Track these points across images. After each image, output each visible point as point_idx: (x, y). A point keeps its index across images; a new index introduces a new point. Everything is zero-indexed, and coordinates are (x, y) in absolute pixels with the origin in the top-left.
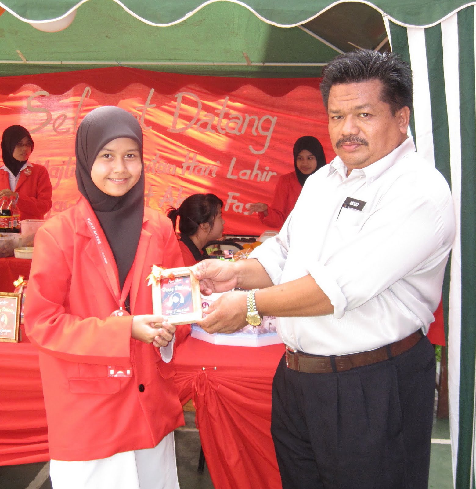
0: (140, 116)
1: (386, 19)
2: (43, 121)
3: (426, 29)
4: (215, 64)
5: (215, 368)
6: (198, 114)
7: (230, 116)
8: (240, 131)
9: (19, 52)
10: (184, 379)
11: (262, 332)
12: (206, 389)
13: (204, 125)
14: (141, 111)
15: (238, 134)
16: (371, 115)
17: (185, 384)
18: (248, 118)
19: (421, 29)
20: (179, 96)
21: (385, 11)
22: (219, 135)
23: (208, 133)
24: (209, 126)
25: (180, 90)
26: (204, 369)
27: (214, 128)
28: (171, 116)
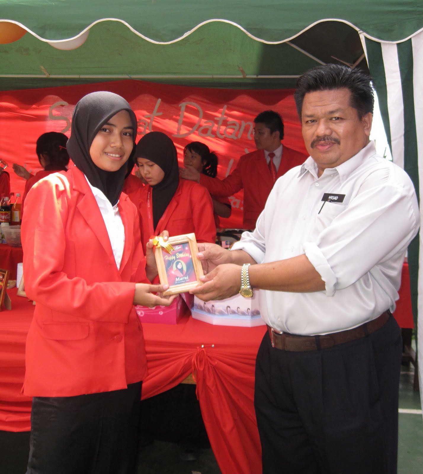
0: (148, 123)
1: (362, 36)
2: (63, 128)
3: (398, 45)
4: (215, 76)
5: (213, 346)
6: (200, 121)
7: (228, 123)
8: (236, 136)
9: (42, 67)
10: (186, 356)
11: (255, 314)
12: (205, 365)
13: (205, 131)
14: (149, 118)
15: (235, 138)
16: (342, 119)
17: (186, 360)
18: (244, 124)
19: (393, 44)
20: (183, 105)
21: (361, 29)
22: (218, 140)
23: (209, 138)
24: (209, 132)
25: (184, 100)
26: (203, 346)
27: (214, 133)
28: (175, 122)
